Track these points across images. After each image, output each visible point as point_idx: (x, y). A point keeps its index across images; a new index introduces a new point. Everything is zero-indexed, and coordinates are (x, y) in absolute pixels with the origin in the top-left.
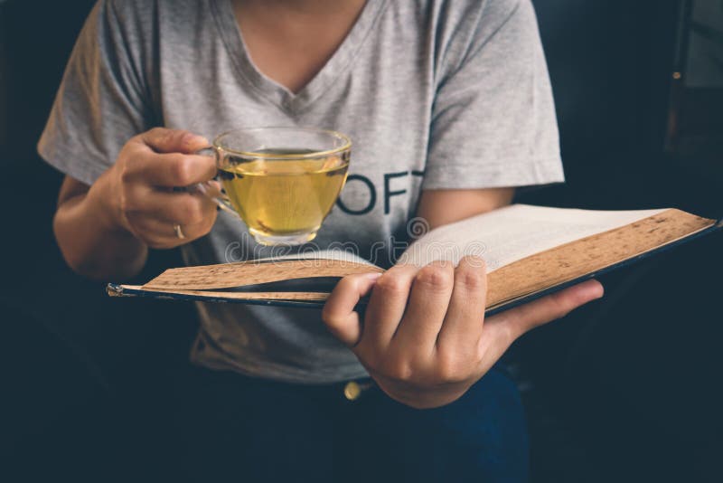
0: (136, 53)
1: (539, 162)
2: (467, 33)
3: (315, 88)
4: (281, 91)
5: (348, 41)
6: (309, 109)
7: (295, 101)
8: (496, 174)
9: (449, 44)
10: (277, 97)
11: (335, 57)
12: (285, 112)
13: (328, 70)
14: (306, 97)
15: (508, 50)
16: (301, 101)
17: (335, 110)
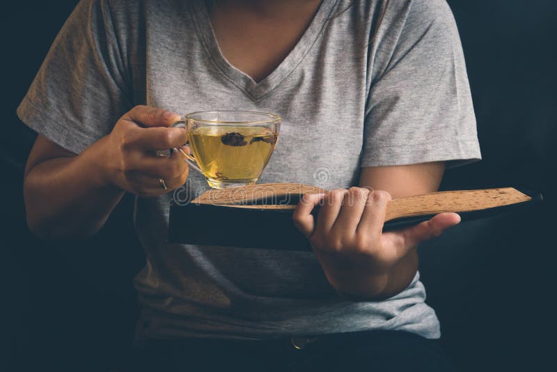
0: (124, 37)
1: (463, 142)
2: (394, 38)
3: (274, 79)
4: (245, 79)
5: (302, 43)
6: (268, 96)
7: (257, 88)
8: (425, 152)
9: (380, 46)
10: (242, 83)
11: (291, 54)
12: (247, 96)
13: (285, 65)
14: (266, 86)
15: (431, 52)
16: (262, 89)
17: (290, 97)
